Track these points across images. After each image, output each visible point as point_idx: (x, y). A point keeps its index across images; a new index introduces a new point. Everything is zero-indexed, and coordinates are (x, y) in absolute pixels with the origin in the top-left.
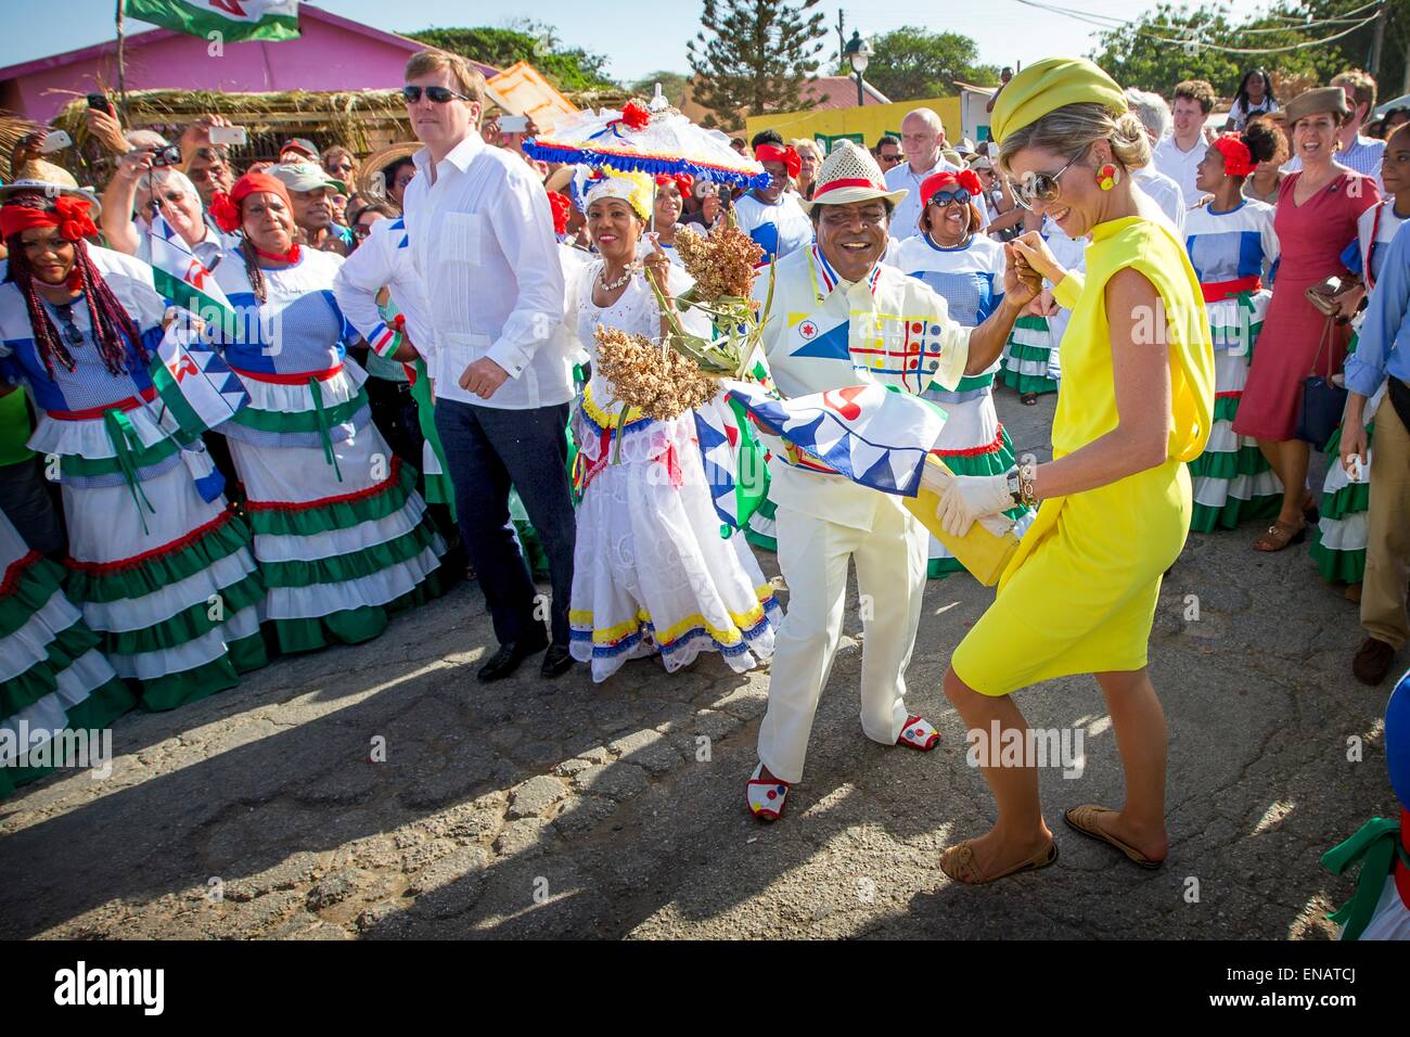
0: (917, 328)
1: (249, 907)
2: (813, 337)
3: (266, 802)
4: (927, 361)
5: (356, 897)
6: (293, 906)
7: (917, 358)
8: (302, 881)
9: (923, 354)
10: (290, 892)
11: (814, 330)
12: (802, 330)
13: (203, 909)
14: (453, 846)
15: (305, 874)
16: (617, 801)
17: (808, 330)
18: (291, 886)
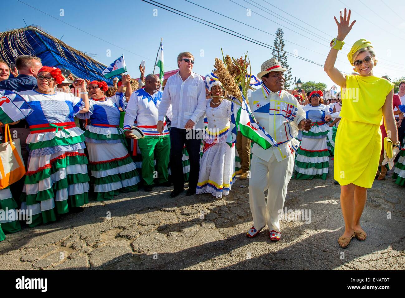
0: (291, 106)
1: (145, 227)
2: (259, 107)
3: (153, 208)
4: (292, 116)
5: (168, 230)
6: (154, 229)
7: (290, 115)
8: (157, 224)
9: (291, 114)
10: (154, 226)
11: (260, 105)
12: (257, 105)
13: (136, 226)
14: (191, 223)
15: (158, 223)
16: (230, 221)
17: (258, 105)
18: (154, 225)
